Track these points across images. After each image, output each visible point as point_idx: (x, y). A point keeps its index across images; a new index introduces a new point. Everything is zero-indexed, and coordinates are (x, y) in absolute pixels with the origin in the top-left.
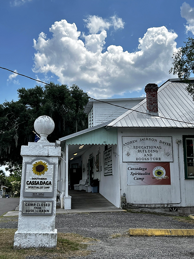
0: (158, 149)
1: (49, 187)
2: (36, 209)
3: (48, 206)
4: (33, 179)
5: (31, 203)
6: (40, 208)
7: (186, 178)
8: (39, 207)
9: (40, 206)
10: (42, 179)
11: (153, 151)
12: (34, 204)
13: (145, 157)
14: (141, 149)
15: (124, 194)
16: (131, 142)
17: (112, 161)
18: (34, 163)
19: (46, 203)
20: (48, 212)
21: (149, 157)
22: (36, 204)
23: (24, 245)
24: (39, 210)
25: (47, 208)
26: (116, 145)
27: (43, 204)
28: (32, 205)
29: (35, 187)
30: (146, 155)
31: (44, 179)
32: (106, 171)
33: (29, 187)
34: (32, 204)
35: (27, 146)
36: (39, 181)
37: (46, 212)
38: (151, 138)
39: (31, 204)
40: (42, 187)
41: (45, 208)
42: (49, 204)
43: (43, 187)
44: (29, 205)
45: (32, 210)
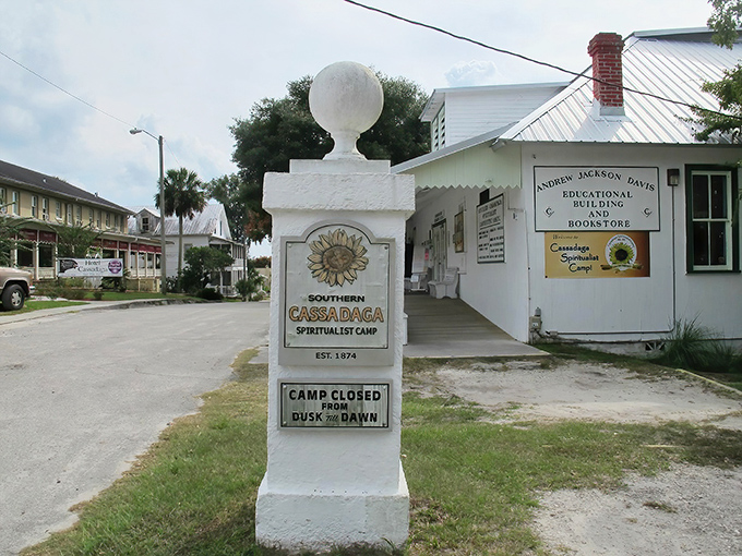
0: (623, 199)
1: (375, 330)
2: (332, 412)
3: (374, 399)
4: (312, 299)
5: (310, 388)
6: (345, 407)
7: (690, 271)
8: (339, 402)
9: (342, 399)
10: (346, 299)
11: (610, 204)
12: (321, 392)
13: (593, 219)
14: (582, 199)
15: (538, 310)
16: (557, 182)
17: (502, 228)
18: (315, 237)
19: (366, 388)
20: (375, 420)
21: (601, 219)
22: (329, 394)
23: (293, 533)
24: (339, 413)
25: (369, 407)
26: (518, 190)
27: (354, 393)
28: (312, 395)
29: (321, 329)
30: (595, 214)
31: (353, 298)
32: (485, 253)
33: (300, 331)
34: (315, 392)
35: (285, 174)
36: (338, 305)
37: (366, 420)
38: (608, 170)
39: (309, 392)
40: (348, 331)
41: (362, 405)
42: (374, 392)
43: (352, 329)
44: (302, 394)
45: (314, 416)
